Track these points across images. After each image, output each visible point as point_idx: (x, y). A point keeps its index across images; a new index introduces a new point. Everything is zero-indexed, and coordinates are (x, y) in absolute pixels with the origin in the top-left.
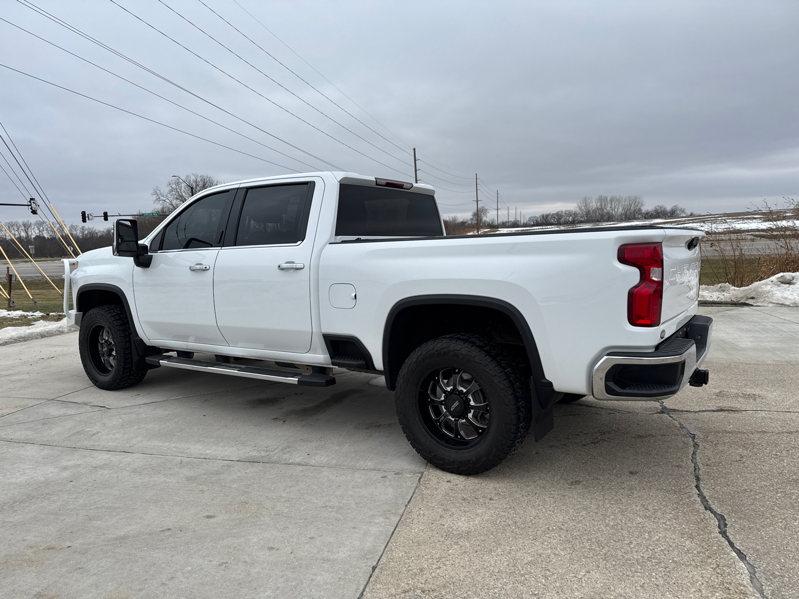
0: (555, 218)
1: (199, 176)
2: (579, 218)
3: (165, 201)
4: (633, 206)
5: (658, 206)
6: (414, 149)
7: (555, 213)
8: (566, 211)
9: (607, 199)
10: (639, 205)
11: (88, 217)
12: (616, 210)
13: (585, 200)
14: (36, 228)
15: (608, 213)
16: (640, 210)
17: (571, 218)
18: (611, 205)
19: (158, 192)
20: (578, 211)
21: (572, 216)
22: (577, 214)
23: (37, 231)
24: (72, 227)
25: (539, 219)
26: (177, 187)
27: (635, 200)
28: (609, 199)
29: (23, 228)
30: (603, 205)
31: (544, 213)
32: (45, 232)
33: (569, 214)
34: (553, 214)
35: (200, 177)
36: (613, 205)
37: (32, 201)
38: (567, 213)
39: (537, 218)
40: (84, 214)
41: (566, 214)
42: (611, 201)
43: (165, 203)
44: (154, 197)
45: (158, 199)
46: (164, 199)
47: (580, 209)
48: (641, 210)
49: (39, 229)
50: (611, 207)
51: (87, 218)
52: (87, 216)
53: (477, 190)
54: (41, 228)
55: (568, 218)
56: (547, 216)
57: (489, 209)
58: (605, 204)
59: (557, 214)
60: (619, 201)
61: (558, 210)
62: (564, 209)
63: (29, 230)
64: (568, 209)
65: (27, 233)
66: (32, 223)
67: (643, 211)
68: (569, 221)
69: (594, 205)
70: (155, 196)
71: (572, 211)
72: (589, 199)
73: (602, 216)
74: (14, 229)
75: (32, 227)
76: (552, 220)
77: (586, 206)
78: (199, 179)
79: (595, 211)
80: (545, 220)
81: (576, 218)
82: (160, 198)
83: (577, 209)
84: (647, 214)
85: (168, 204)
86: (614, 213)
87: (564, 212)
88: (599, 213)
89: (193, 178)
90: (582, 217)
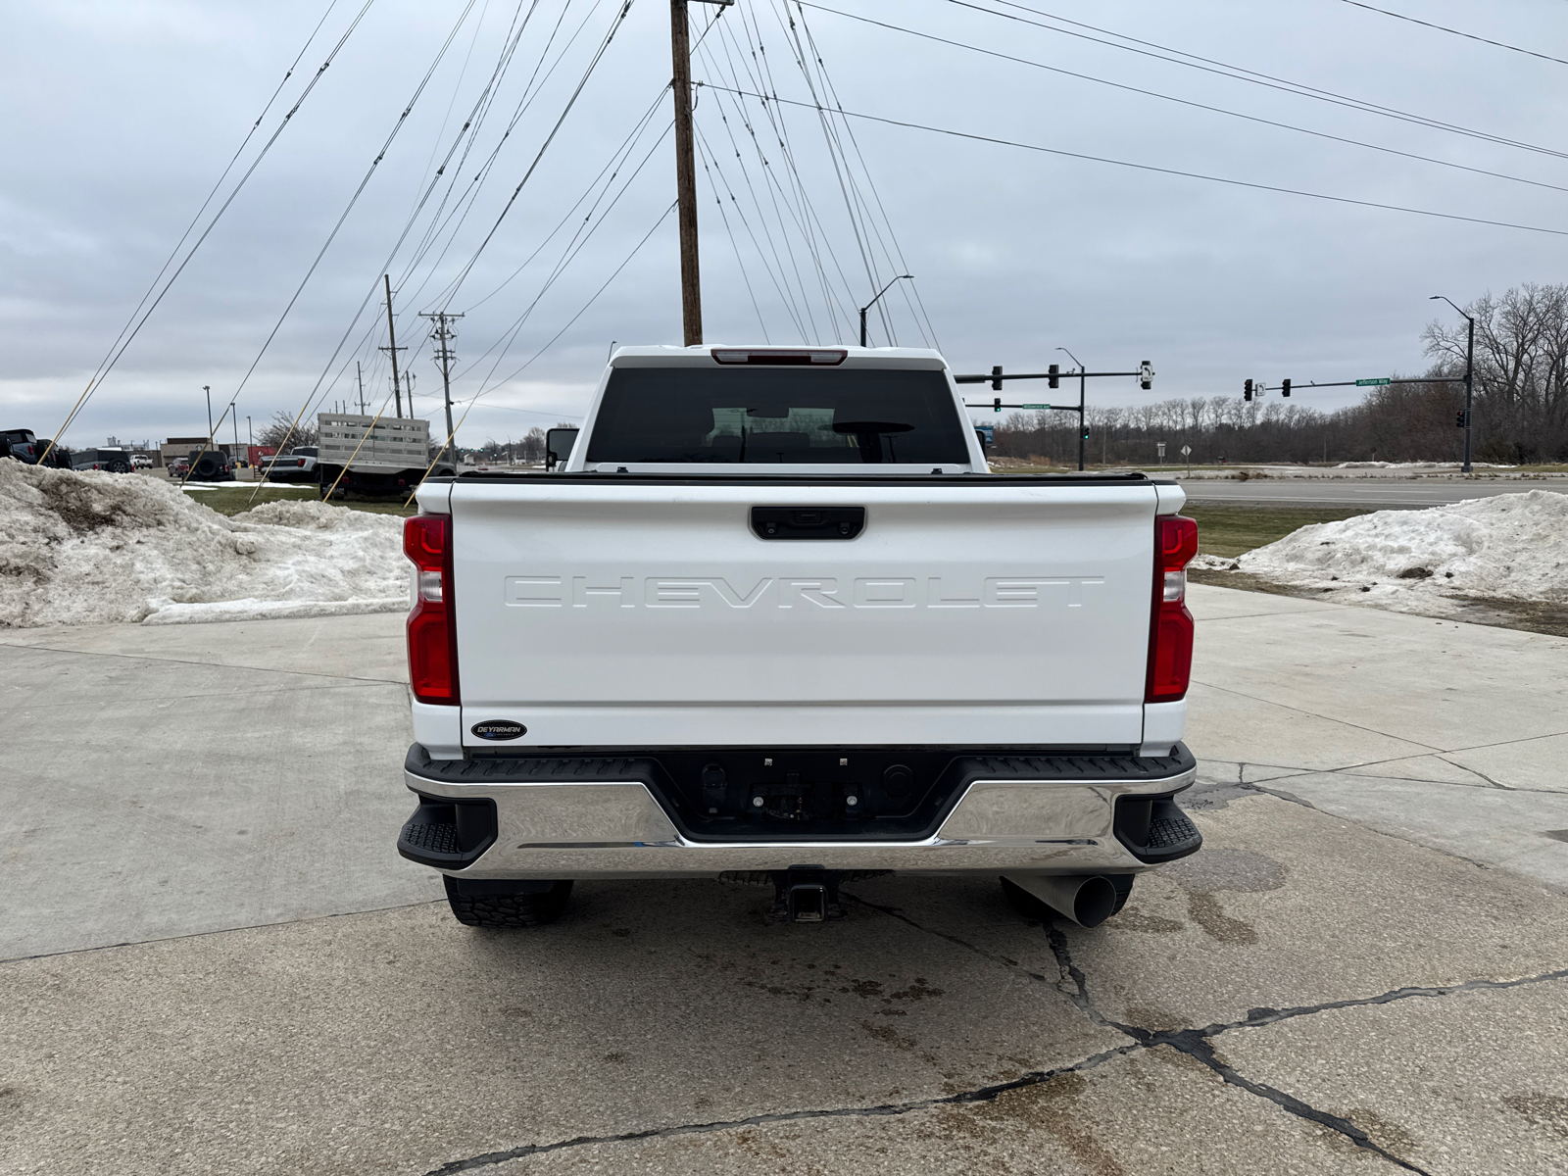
1: (1540, 288)
3: (1449, 349)
11: (1256, 390)
14: (1212, 411)
19: (1436, 331)
23: (1213, 416)
24: (1271, 407)
26: (1483, 318)
29: (1191, 410)
32: (1225, 416)
35: (1543, 290)
37: (1144, 367)
40: (1249, 384)
43: (1450, 353)
44: (1427, 342)
45: (1436, 347)
46: (1449, 345)
49: (1216, 411)
51: (1254, 393)
52: (1254, 388)
54: (1220, 411)
63: (1200, 414)
65: (1196, 418)
66: (1208, 401)
70: (1429, 340)
74: (1176, 413)
75: (1206, 408)
78: (1537, 297)
82: (1438, 344)
85: (1454, 357)
89: (1524, 294)
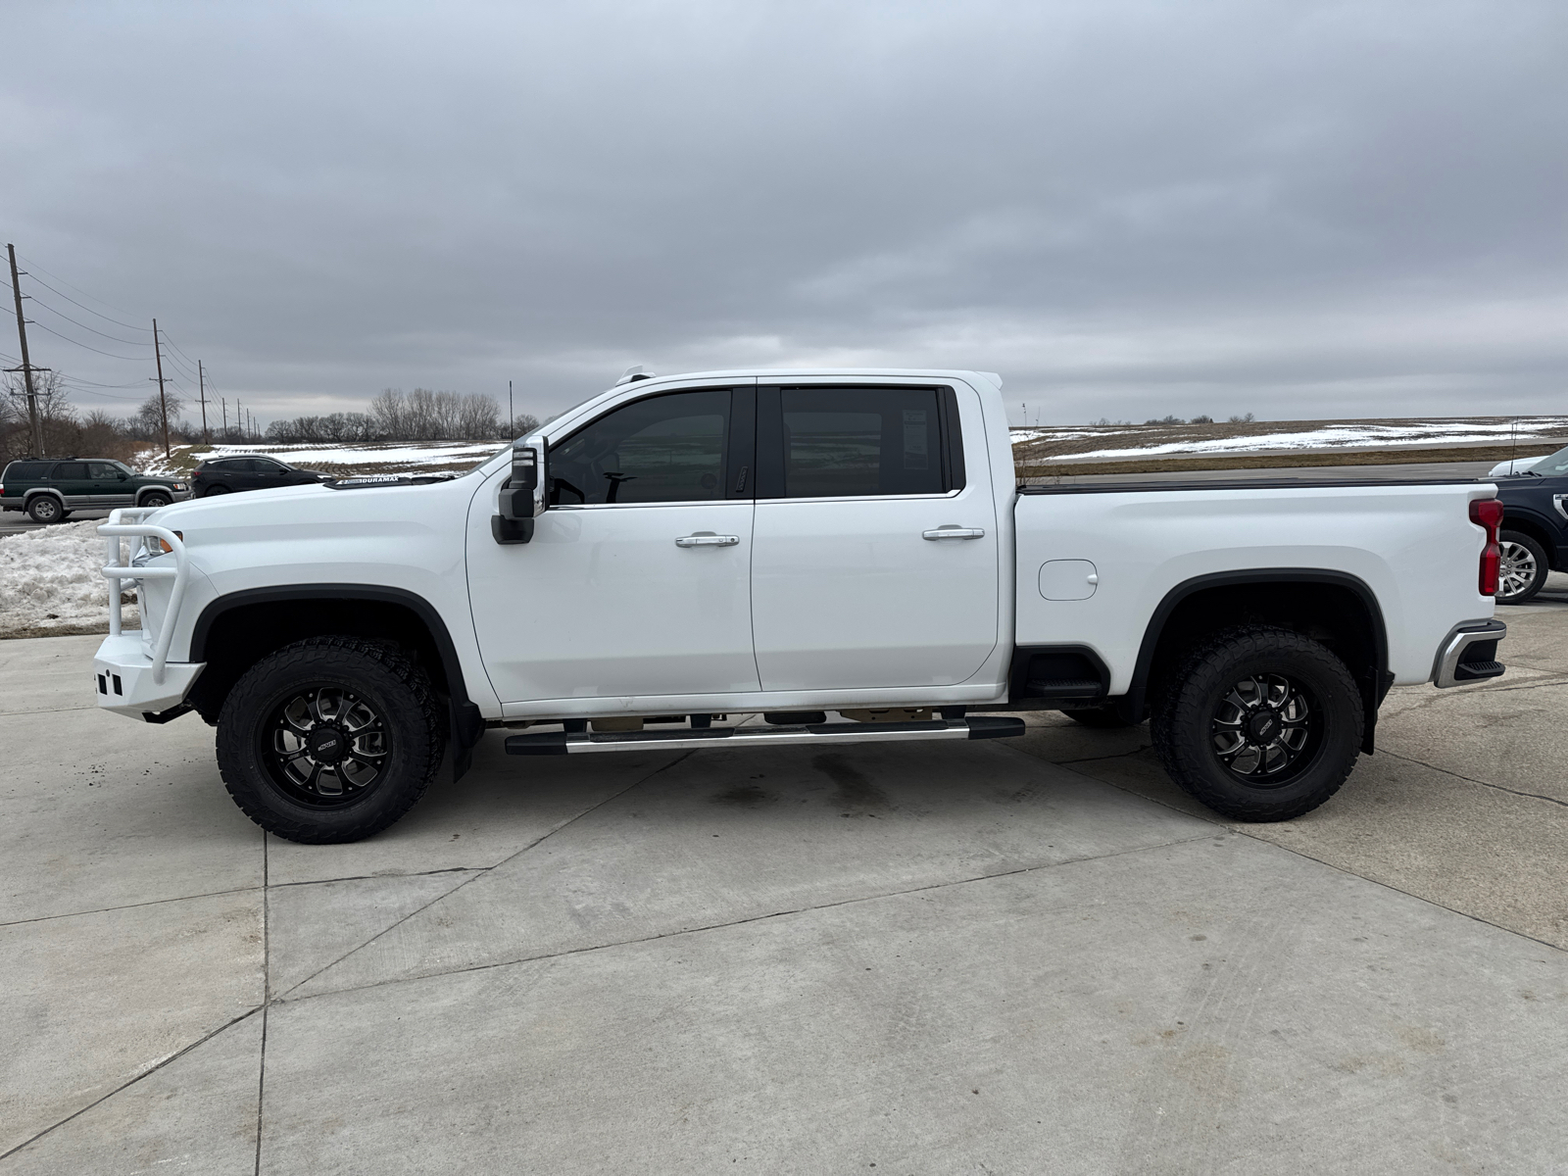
0: (327, 427)
2: (378, 430)
4: (480, 412)
5: (523, 416)
6: (11, 247)
7: (326, 416)
8: (349, 414)
9: (430, 397)
10: (492, 413)
12: (449, 419)
13: (388, 395)
15: (434, 424)
16: (492, 421)
17: (360, 429)
18: (440, 409)
20: (374, 415)
21: (362, 425)
22: (373, 423)
25: (293, 428)
27: (483, 403)
28: (434, 397)
30: (425, 407)
31: (303, 416)
33: (357, 421)
34: (322, 419)
36: (444, 409)
38: (352, 418)
39: (290, 426)
41: (349, 419)
42: (440, 400)
47: (380, 412)
48: (495, 422)
50: (439, 413)
53: (158, 355)
55: (354, 428)
56: (311, 422)
57: (183, 401)
58: (428, 407)
59: (332, 420)
60: (453, 401)
61: (334, 412)
62: (345, 412)
64: (353, 411)
67: (498, 424)
68: (356, 434)
69: (405, 405)
71: (362, 415)
72: (396, 395)
73: (423, 429)
76: (322, 432)
77: (391, 407)
79: (408, 418)
80: (306, 431)
81: (372, 430)
83: (374, 413)
84: (505, 429)
86: (445, 424)
87: (345, 417)
88: (418, 425)
90: (383, 429)
